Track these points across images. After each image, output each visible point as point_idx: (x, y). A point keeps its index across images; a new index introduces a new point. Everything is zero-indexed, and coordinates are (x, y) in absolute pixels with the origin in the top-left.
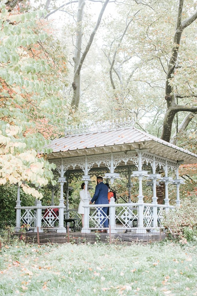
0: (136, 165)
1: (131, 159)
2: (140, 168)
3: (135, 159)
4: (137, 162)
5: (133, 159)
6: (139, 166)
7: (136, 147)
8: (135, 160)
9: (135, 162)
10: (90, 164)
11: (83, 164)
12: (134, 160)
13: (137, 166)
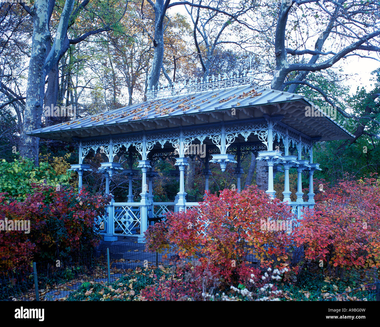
0: (264, 141)
1: (256, 132)
2: (270, 147)
3: (262, 132)
4: (264, 138)
5: (258, 132)
6: (268, 143)
7: (265, 112)
8: (262, 134)
9: (262, 137)
10: (188, 140)
11: (177, 140)
12: (260, 134)
13: (265, 143)
